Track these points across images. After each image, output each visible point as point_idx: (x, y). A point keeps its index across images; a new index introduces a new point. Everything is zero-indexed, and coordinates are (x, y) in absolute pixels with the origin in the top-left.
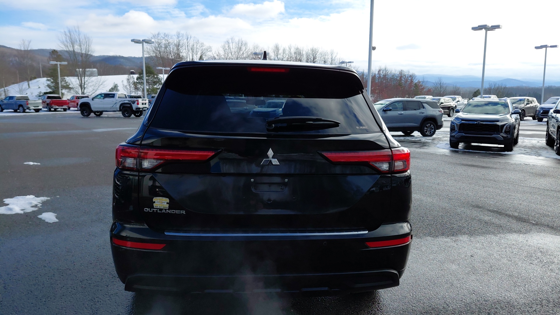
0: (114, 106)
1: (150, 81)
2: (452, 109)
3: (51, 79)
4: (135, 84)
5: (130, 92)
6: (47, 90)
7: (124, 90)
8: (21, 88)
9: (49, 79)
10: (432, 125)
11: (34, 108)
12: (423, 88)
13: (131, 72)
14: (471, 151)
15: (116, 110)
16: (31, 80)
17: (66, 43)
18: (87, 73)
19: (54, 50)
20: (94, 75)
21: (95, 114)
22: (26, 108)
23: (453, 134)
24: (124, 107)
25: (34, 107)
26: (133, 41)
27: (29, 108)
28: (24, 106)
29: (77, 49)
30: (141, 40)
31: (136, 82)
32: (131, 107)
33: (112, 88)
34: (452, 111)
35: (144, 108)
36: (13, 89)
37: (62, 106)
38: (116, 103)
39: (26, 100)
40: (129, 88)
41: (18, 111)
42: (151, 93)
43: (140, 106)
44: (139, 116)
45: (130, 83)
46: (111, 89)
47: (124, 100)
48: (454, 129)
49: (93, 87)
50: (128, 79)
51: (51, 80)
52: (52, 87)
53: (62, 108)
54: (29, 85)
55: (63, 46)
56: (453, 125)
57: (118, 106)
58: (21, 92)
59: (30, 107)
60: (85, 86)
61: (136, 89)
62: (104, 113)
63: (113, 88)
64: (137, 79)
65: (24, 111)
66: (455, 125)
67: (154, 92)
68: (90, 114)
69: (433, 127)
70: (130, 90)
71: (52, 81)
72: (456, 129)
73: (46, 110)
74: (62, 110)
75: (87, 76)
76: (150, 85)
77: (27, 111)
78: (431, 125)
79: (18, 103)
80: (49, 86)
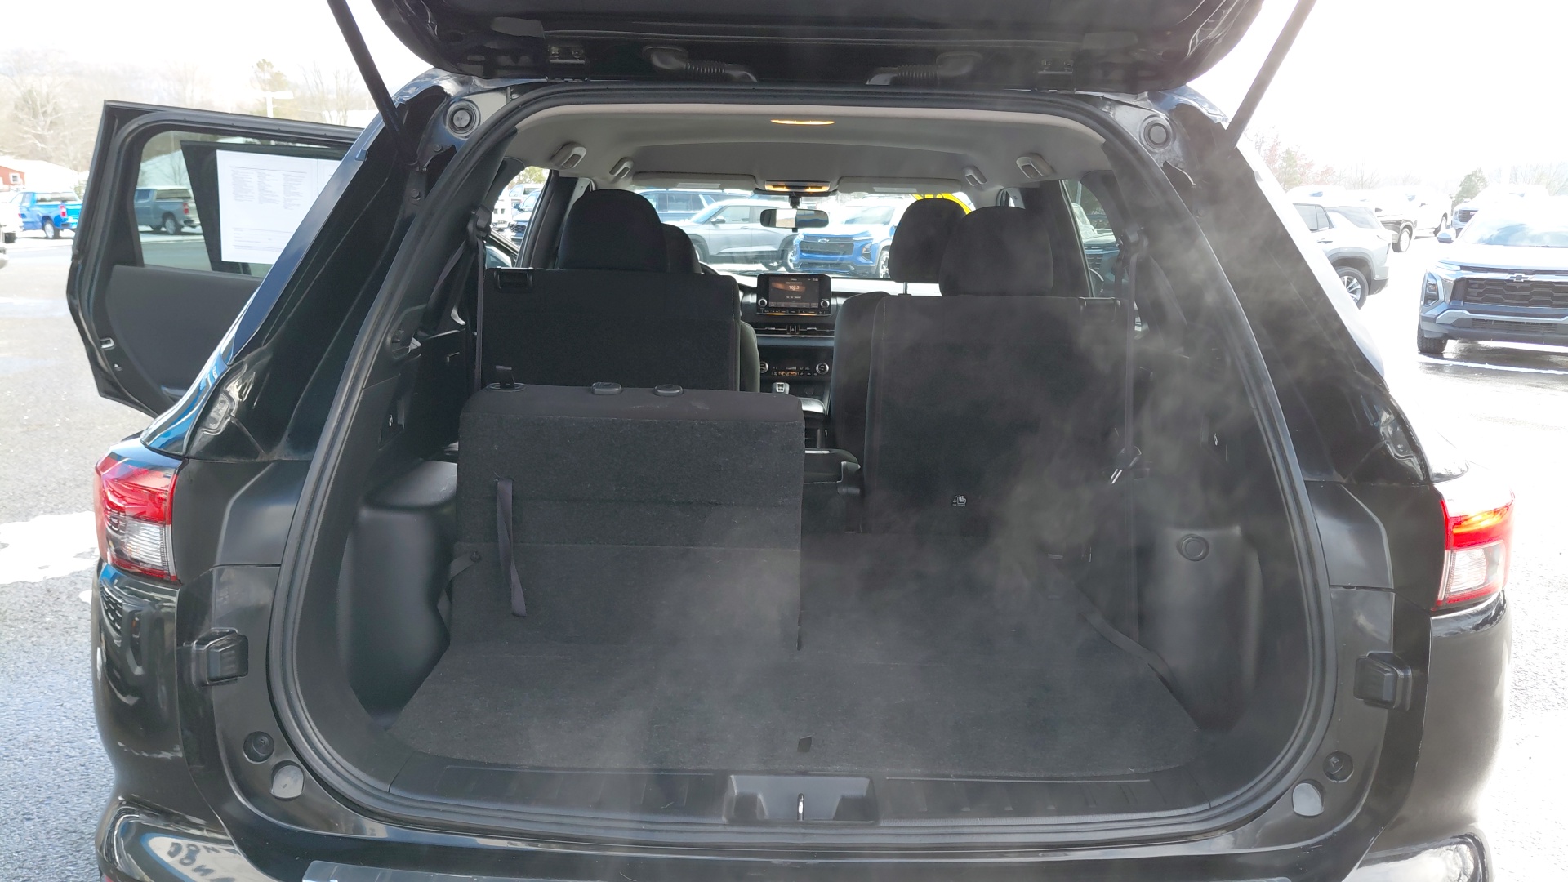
2: (1406, 229)
8: (177, 168)
10: (1355, 281)
12: (1309, 165)
14: (1487, 366)
19: (265, 61)
22: (182, 223)
23: (1432, 313)
27: (192, 221)
28: (177, 216)
34: (1405, 235)
36: (157, 168)
39: (181, 201)
41: (163, 229)
42: (525, 180)
48: (1435, 298)
56: (1434, 285)
58: (178, 178)
59: (193, 219)
65: (178, 232)
66: (1440, 284)
67: (534, 176)
69: (1359, 287)
72: (1442, 297)
77: (186, 229)
78: (1352, 280)
79: (161, 207)
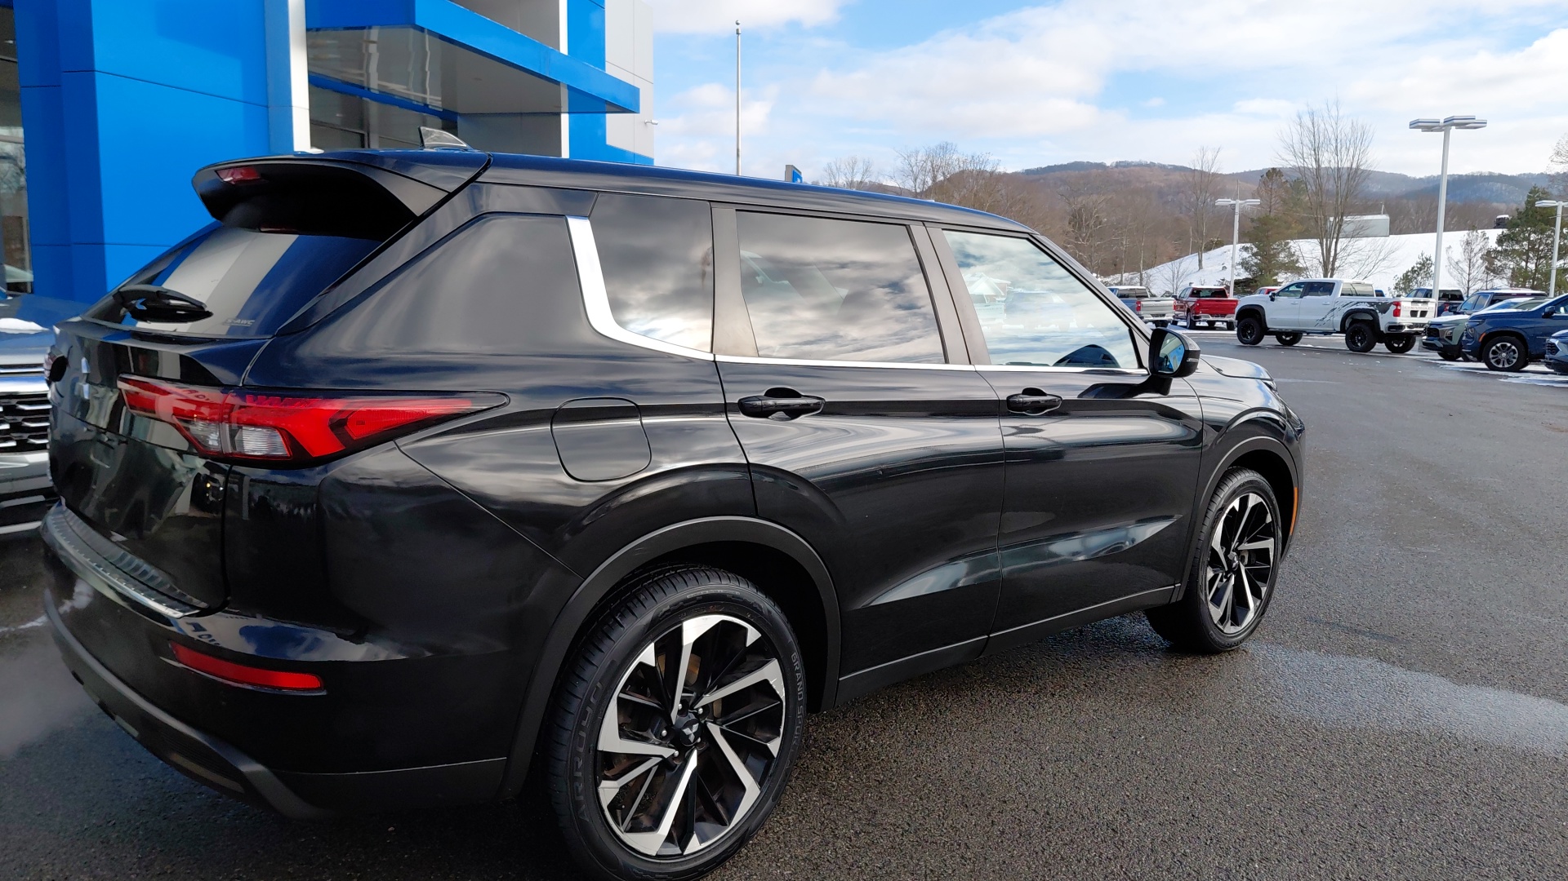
0: (1327, 318)
1: (1541, 248)
3: (1253, 246)
4: (1489, 256)
5: (1469, 281)
6: (1239, 275)
7: (1451, 274)
8: (1175, 271)
9: (1248, 245)
11: (1152, 318)
13: (1500, 219)
15: (1331, 329)
16: (1208, 248)
17: (1297, 146)
18: (1346, 228)
19: (1274, 169)
20: (1367, 232)
21: (1279, 339)
24: (1354, 321)
25: (1153, 315)
26: (1415, 125)
29: (1328, 160)
30: (1442, 121)
31: (1495, 251)
32: (1375, 323)
33: (1413, 268)
35: (1417, 325)
37: (1224, 315)
38: (1334, 309)
39: (1138, 299)
40: (1467, 269)
43: (1405, 320)
44: (1402, 350)
45: (1473, 254)
46: (1408, 272)
47: (1358, 303)
49: (1357, 267)
50: (1468, 243)
51: (1252, 249)
52: (1252, 266)
53: (1223, 322)
54: (1200, 261)
55: (1290, 157)
57: (1338, 319)
58: (1176, 281)
60: (1337, 264)
61: (1493, 270)
62: (1305, 337)
63: (1416, 269)
64: (1500, 241)
68: (1259, 339)
70: (1469, 275)
71: (1255, 250)
73: (1185, 324)
74: (1225, 325)
75: (1346, 237)
76: (1541, 258)
80: (1245, 264)
